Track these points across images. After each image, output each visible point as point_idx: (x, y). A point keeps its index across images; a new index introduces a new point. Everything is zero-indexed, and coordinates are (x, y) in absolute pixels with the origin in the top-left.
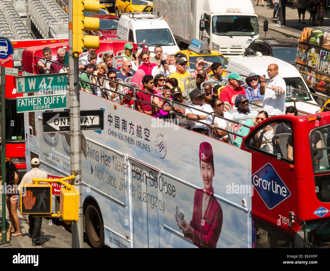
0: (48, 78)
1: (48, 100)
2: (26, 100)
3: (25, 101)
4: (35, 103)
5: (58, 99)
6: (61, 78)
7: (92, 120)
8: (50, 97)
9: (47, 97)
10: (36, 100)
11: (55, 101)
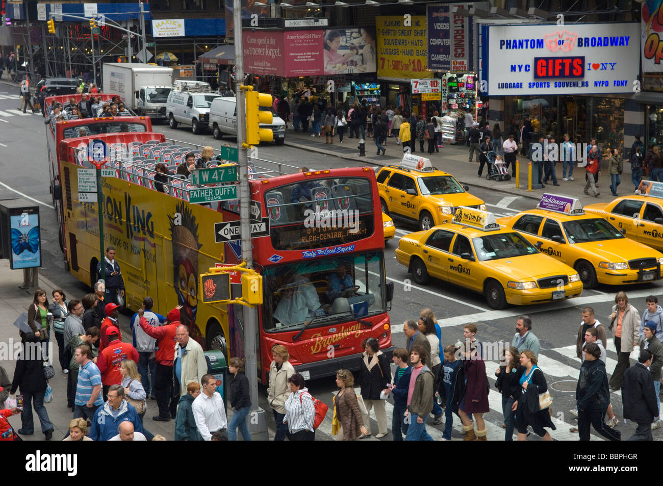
0: (220, 171)
1: (219, 191)
2: (198, 191)
3: (197, 193)
4: (207, 194)
5: (228, 191)
6: (232, 171)
7: (260, 227)
8: (221, 188)
9: (219, 188)
10: (208, 192)
11: (226, 192)
